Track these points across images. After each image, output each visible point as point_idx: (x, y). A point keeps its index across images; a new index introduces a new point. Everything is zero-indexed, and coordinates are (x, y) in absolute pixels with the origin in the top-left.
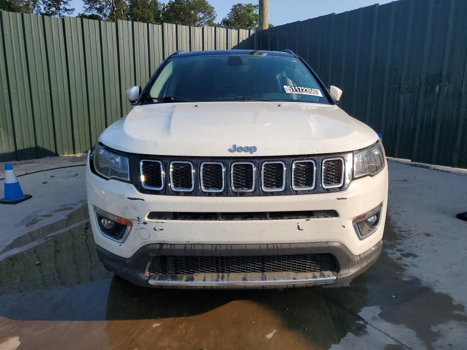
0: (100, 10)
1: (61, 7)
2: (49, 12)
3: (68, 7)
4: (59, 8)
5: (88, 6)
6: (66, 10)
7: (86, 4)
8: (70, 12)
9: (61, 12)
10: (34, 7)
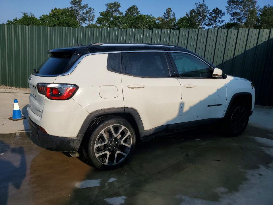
0: (239, 20)
1: (217, 20)
2: (210, 23)
3: (221, 20)
4: (216, 20)
5: (232, 18)
6: (219, 21)
7: (232, 17)
8: (221, 23)
9: (216, 23)
10: (203, 21)
